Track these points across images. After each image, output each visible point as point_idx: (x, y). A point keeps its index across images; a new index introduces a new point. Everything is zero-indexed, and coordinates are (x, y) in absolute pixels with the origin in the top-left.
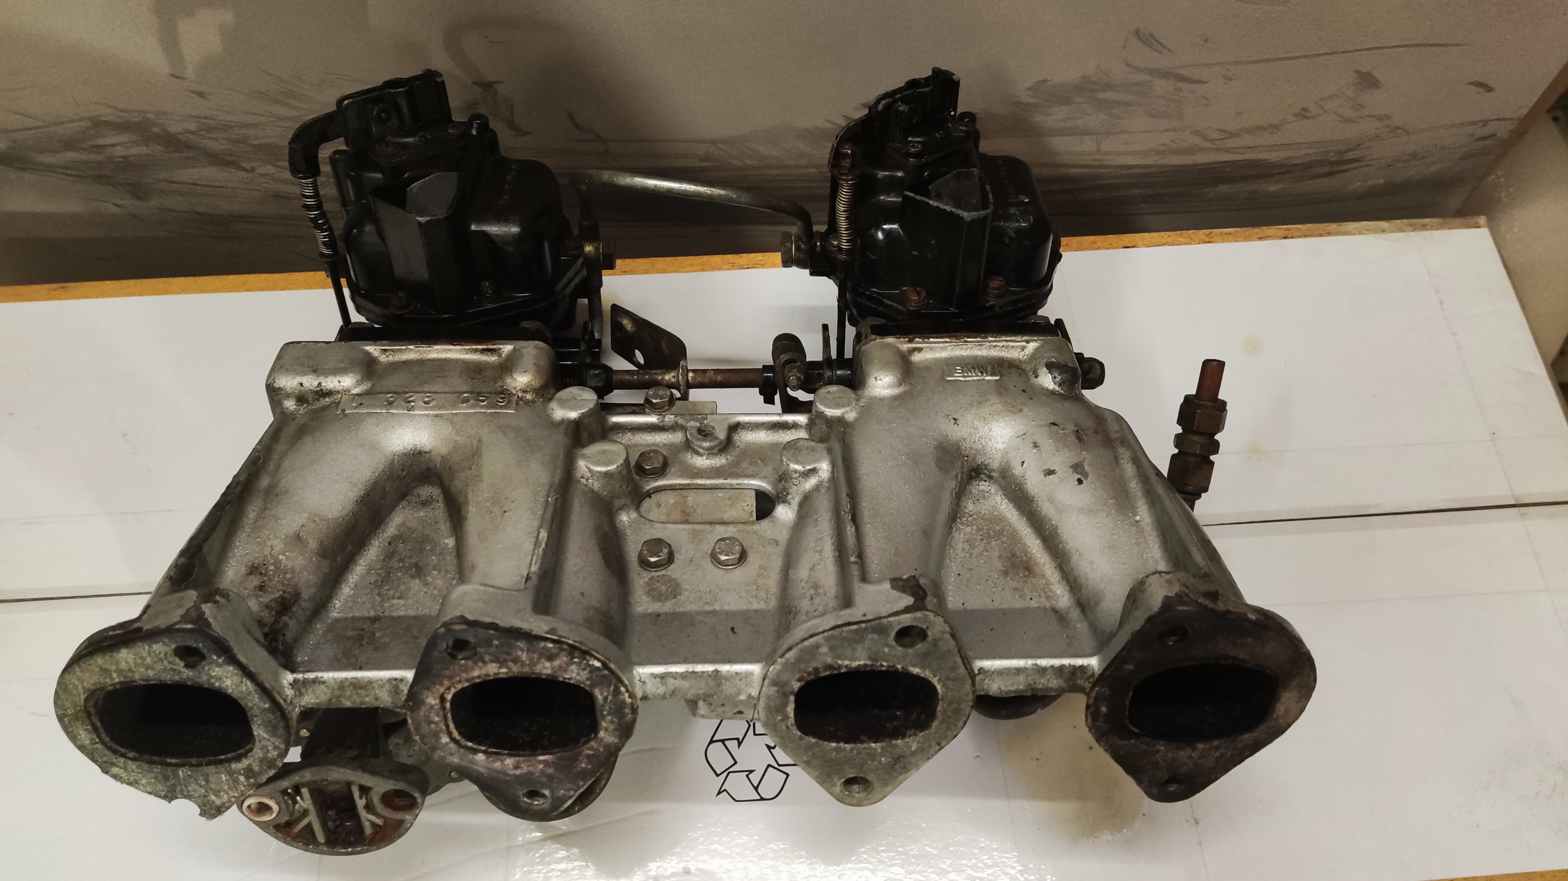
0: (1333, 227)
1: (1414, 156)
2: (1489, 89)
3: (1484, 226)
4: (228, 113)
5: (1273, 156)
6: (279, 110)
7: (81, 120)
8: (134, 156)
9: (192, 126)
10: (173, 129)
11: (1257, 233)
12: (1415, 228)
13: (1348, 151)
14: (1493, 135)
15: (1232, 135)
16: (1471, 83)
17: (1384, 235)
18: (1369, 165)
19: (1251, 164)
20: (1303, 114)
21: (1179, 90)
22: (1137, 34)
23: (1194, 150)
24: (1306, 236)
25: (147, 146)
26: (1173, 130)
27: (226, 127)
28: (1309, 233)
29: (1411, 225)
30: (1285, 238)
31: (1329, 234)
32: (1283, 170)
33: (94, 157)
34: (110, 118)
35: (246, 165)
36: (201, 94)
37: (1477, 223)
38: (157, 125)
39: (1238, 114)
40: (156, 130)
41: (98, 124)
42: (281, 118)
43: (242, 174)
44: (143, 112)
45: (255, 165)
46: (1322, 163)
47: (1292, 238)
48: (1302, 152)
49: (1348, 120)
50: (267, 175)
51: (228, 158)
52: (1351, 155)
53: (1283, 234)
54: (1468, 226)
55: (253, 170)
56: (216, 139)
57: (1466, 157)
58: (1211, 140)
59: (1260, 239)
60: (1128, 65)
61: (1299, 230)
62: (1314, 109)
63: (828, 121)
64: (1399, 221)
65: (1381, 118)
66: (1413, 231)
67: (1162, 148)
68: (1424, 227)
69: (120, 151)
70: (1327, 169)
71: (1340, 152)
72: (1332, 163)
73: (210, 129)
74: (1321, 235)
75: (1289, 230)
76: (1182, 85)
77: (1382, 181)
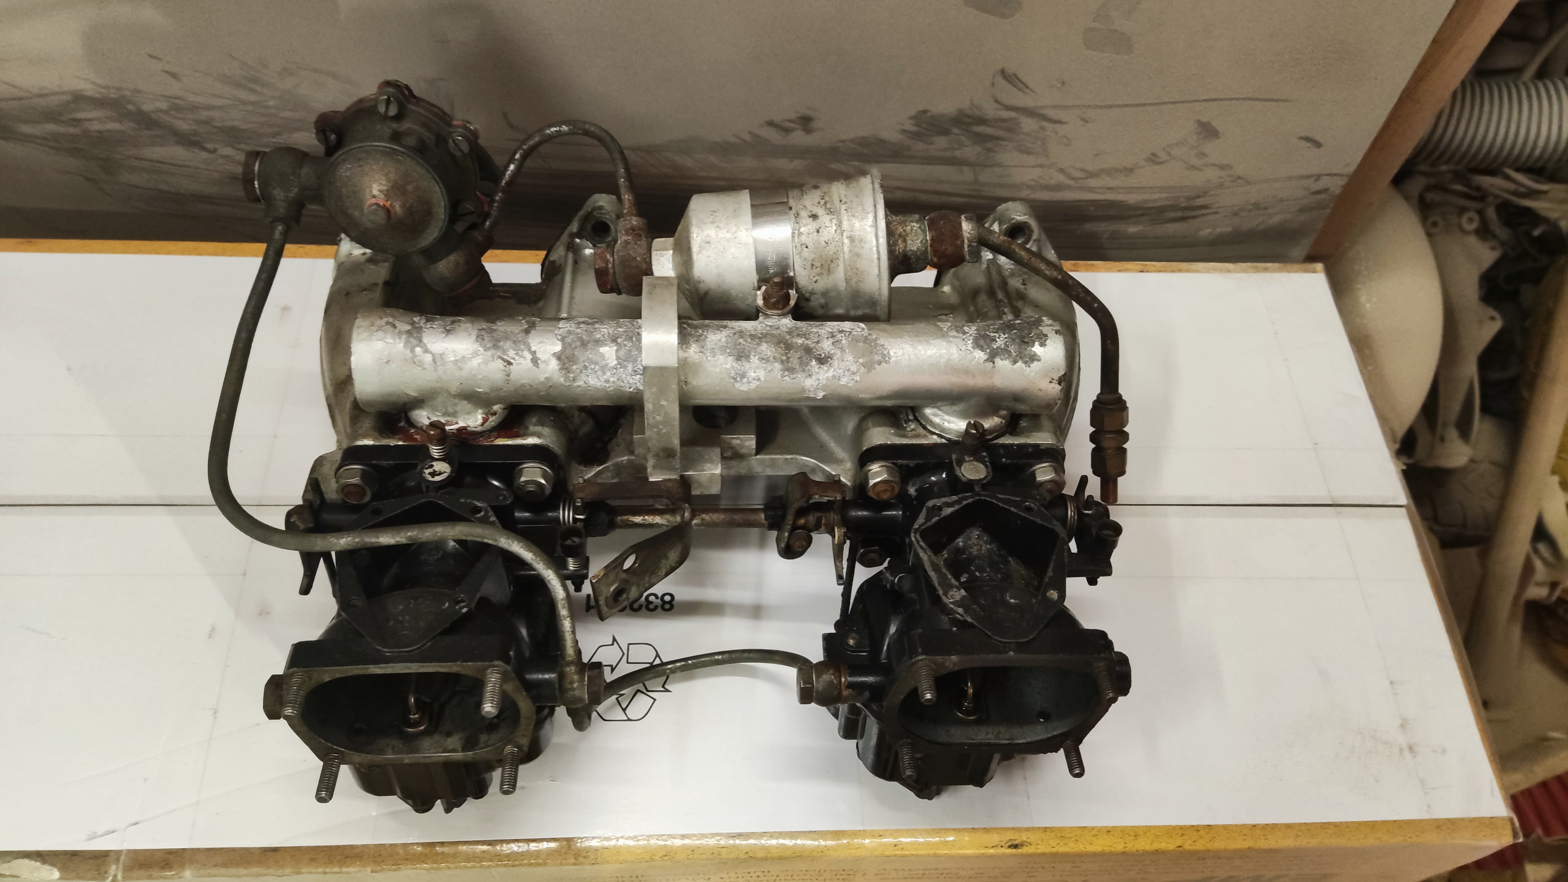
0: (1184, 265)
1: (1257, 206)
2: (1318, 144)
3: (1320, 272)
4: (196, 94)
5: (1132, 199)
6: (243, 95)
7: (64, 93)
8: (108, 131)
9: (163, 105)
10: (146, 107)
11: (1117, 266)
12: (1257, 270)
13: (1199, 197)
14: (1326, 190)
15: (1092, 175)
16: (1301, 138)
17: (1229, 275)
18: (1216, 213)
19: (1112, 204)
20: (1153, 159)
21: (1043, 128)
22: (1003, 72)
23: (1058, 187)
24: (1159, 271)
25: (120, 122)
26: (1041, 166)
27: (194, 108)
28: (1162, 269)
29: (1254, 268)
30: (1142, 271)
31: (1180, 271)
32: (1140, 212)
33: (72, 130)
34: (90, 93)
35: (210, 146)
36: (174, 75)
37: (1314, 268)
38: (133, 104)
39: (1097, 155)
40: (130, 107)
41: (78, 98)
42: (244, 102)
43: (204, 155)
44: (118, 89)
45: (216, 146)
46: (1174, 208)
47: (1147, 272)
48: (1157, 196)
49: (1193, 167)
50: (227, 157)
51: (193, 138)
52: (1199, 202)
53: (1140, 268)
54: (1306, 271)
55: (214, 151)
56: (183, 119)
57: (1302, 210)
58: (1074, 179)
59: (1119, 271)
60: (997, 101)
61: (1154, 266)
62: (1163, 156)
63: (735, 135)
64: (1244, 264)
65: (1223, 167)
66: (1255, 273)
67: (1033, 183)
68: (1266, 270)
69: (96, 126)
70: (1179, 214)
71: (1189, 198)
72: (1184, 209)
73: (177, 108)
74: (1173, 271)
75: (1146, 265)
76: (1045, 124)
77: (1229, 229)
